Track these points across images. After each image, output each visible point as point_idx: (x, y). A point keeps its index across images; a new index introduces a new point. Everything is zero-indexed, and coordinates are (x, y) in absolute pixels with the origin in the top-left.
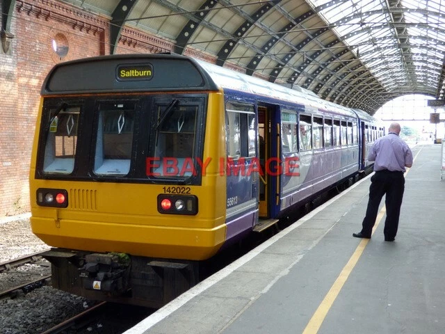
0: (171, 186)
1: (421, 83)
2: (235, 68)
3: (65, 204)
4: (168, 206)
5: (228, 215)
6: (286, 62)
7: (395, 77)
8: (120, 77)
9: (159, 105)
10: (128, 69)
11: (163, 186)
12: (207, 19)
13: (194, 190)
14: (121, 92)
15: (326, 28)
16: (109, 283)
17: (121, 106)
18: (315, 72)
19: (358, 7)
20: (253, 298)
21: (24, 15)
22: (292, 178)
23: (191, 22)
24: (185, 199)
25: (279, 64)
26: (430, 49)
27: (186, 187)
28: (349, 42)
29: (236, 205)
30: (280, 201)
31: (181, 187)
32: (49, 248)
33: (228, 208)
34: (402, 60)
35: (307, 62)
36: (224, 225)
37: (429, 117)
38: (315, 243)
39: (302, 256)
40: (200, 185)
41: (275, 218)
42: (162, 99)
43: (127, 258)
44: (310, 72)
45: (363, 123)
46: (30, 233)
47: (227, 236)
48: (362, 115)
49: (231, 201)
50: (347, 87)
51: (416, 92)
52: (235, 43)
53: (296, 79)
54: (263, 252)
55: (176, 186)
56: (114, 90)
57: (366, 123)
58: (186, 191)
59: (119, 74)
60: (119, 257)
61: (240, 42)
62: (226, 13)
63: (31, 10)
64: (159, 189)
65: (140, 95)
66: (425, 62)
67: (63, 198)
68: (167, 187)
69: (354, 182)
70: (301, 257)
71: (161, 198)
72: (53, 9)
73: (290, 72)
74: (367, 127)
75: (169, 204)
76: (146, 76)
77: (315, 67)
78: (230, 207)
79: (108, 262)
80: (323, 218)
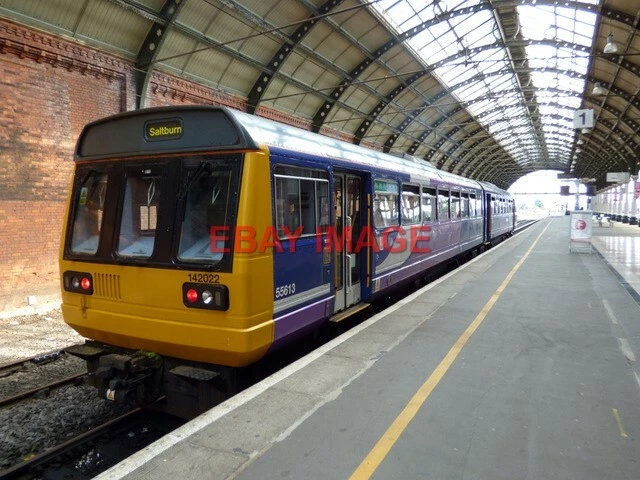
0: (198, 273)
1: (553, 160)
2: (372, 146)
3: (90, 291)
4: (193, 298)
5: (277, 309)
6: (422, 141)
7: (523, 145)
8: (149, 136)
9: (188, 169)
10: (157, 126)
11: (189, 272)
12: (341, 100)
13: (223, 278)
14: (150, 155)
15: (460, 107)
16: (123, 393)
17: (148, 172)
18: (450, 150)
19: (491, 87)
20: (254, 455)
21: (160, 96)
22: (390, 255)
23: (327, 103)
24: (213, 289)
25: (416, 143)
26: (561, 126)
27: (214, 274)
28: (483, 121)
29: (292, 294)
30: (371, 282)
31: (208, 274)
32: (83, 339)
33: (276, 299)
34: (534, 138)
35: (443, 140)
36: (272, 321)
37: (559, 191)
38: (401, 338)
39: (374, 361)
40: (231, 272)
41: (366, 302)
42: (192, 163)
43: (157, 358)
44: (446, 150)
45: (489, 195)
46: (62, 322)
47: (276, 335)
48: (490, 187)
49: (283, 290)
50: (482, 164)
51: (548, 168)
52: (371, 122)
53: (432, 155)
54: (328, 354)
55: (203, 273)
56: (140, 153)
57: (492, 195)
58: (214, 280)
59: (148, 132)
60: (147, 358)
61: (375, 121)
62: (360, 93)
63: (166, 91)
64: (184, 276)
65: (168, 158)
66: (557, 139)
67: (88, 283)
68: (193, 273)
69: (479, 253)
70: (370, 364)
71: (187, 287)
72: (189, 90)
73: (426, 150)
74: (493, 199)
75: (195, 295)
76: (176, 134)
77: (451, 145)
78: (280, 298)
79: (122, 367)
80: (426, 300)
